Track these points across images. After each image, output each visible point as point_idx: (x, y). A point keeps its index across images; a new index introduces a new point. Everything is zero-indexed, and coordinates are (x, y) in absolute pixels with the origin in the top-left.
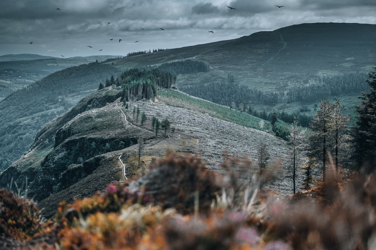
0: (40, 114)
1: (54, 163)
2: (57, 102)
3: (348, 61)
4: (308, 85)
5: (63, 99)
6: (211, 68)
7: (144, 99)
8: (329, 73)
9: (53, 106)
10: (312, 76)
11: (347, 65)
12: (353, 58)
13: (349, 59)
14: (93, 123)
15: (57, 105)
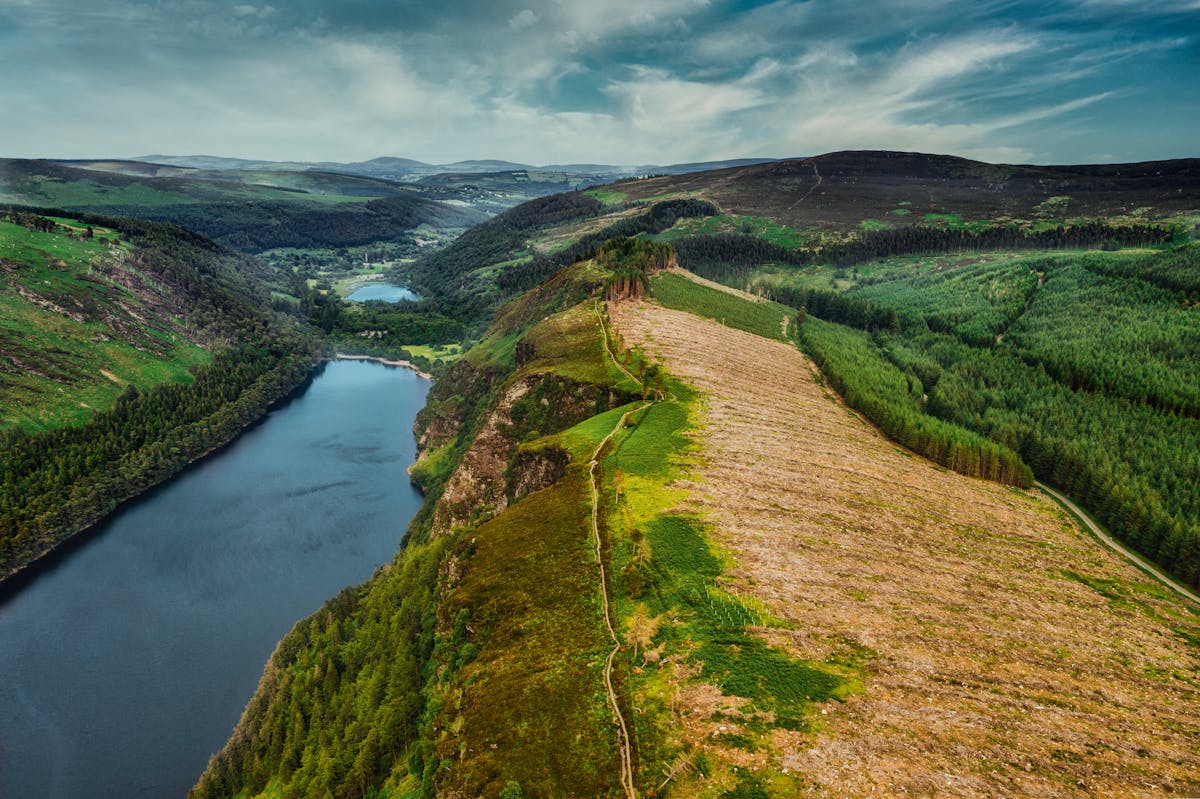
0: (504, 264)
1: (511, 403)
2: (525, 248)
3: (901, 207)
4: (846, 241)
5: (532, 246)
6: (721, 210)
7: (632, 296)
8: (876, 224)
9: (520, 254)
10: (853, 228)
11: (900, 212)
12: (909, 203)
13: (904, 203)
14: (563, 344)
15: (525, 252)
